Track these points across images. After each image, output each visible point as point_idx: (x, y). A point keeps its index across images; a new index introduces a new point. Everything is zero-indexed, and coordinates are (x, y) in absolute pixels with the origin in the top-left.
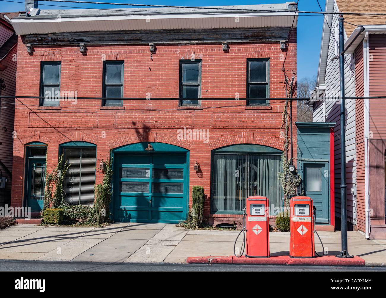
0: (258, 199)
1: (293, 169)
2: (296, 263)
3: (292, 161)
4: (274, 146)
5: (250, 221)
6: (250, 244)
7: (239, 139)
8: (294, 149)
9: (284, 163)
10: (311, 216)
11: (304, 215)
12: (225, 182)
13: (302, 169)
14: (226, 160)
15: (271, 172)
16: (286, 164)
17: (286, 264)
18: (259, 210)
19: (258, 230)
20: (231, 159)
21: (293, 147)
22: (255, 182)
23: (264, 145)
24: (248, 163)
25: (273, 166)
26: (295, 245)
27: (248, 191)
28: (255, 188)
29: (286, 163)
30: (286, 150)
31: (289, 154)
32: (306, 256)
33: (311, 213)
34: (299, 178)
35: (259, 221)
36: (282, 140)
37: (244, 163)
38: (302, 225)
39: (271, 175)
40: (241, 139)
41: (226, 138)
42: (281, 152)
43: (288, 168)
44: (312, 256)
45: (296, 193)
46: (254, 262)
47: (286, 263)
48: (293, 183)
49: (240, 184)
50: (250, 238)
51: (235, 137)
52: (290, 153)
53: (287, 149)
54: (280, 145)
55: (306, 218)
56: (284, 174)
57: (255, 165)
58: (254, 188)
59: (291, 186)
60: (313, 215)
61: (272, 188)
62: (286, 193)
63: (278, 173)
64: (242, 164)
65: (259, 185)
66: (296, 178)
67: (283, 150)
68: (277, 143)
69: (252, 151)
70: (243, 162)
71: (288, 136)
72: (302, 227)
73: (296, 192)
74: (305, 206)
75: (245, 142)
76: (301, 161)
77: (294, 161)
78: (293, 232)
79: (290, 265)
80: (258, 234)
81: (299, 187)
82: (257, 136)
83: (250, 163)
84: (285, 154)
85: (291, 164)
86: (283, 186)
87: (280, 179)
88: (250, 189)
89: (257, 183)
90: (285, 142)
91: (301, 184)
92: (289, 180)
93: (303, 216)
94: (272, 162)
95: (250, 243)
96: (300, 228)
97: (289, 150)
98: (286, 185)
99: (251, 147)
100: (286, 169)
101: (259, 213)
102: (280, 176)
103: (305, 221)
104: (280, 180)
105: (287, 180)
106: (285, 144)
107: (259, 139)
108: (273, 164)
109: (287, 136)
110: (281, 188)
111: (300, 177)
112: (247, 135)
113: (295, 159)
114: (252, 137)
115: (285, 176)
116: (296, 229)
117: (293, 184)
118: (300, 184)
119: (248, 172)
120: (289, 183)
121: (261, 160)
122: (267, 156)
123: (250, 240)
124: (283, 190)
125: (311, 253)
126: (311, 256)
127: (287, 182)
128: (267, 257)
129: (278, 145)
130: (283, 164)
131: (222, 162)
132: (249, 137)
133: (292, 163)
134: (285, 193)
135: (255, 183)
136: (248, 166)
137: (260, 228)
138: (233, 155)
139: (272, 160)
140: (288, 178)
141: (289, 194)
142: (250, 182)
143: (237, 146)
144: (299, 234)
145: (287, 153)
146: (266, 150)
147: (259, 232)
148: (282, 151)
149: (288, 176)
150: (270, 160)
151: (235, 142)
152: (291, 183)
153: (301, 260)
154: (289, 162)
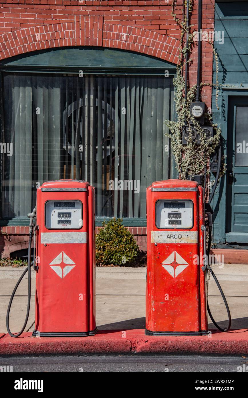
0: (64, 189)
1: (201, 110)
2: (157, 349)
3: (200, 92)
4: (155, 51)
5: (45, 243)
6: (43, 303)
7: (67, 33)
8: (205, 59)
9: (179, 96)
10: (198, 229)
11: (179, 226)
12: (33, 145)
13: (223, 112)
14: (34, 88)
15: (147, 119)
16: (185, 100)
17: (133, 350)
18: (69, 214)
19: (65, 265)
20: (48, 88)
21: (203, 54)
22: (108, 145)
23: (131, 49)
24: (92, 97)
25: (153, 105)
26: (156, 301)
27: (91, 167)
28: (109, 161)
29: (184, 95)
30: (185, 63)
31: (192, 74)
32: (182, 330)
33: (195, 221)
34: (215, 133)
35: (66, 244)
36: (175, 36)
37: (82, 96)
38: (174, 252)
39: (148, 127)
40: (71, 32)
41: (32, 30)
42: (173, 67)
43: (189, 108)
44: (200, 330)
45: (209, 171)
46: (50, 349)
47: (131, 348)
48: (200, 147)
49: (71, 149)
50: (44, 288)
51: (55, 28)
52: (194, 70)
53: (188, 59)
54: (171, 48)
55: (184, 234)
56: (178, 124)
57: (108, 101)
58: (106, 160)
59: (195, 155)
60: (203, 227)
61: (151, 159)
62: (182, 171)
63: (166, 121)
64: (75, 100)
65: (119, 153)
66: (208, 135)
67: (178, 63)
68: (162, 45)
69: (101, 66)
70: (78, 93)
71: (190, 26)
72: (174, 256)
73: (207, 168)
74: (182, 205)
75: (82, 42)
76: (221, 91)
77: (204, 90)
78: (152, 269)
79: (142, 353)
80: (64, 276)
81: (215, 157)
82: (111, 27)
83: (96, 97)
84: (181, 74)
85: (198, 98)
86: (176, 154)
87: (170, 136)
88: (95, 163)
89: (113, 147)
90: (183, 43)
91: (220, 150)
92: (190, 138)
93: (178, 229)
94: (151, 94)
95: (43, 299)
96: (170, 259)
97: (192, 62)
98: (183, 152)
99: (97, 55)
100: (183, 111)
101: (69, 222)
102: (170, 131)
103: (183, 242)
104: (170, 139)
105: (186, 138)
106: (183, 46)
107: (118, 35)
108: (153, 98)
109: (189, 24)
110: (172, 160)
111: (218, 132)
112: (87, 24)
113: (206, 85)
114: (99, 29)
115: (180, 129)
116: (159, 262)
117: (200, 150)
118: (217, 150)
119: (92, 119)
120: (189, 147)
121: (123, 90)
122: (138, 80)
123: (44, 292)
124: (175, 165)
125: (197, 323)
126: (196, 329)
127: (186, 145)
128: (87, 333)
129: (165, 50)
130: (176, 99)
131: (24, 92)
132: (92, 28)
133: (200, 96)
134: (179, 170)
135: (108, 147)
136: (92, 104)
137: (69, 261)
138: (53, 75)
139: (151, 88)
140: (187, 134)
141: (190, 174)
142: (95, 144)
143: (61, 51)
144: (166, 274)
145: (188, 69)
146: (135, 64)
147: (68, 270)
148: (175, 65)
149: (189, 129)
150: (146, 89)
151: (56, 43)
152: (196, 146)
153: (171, 339)
154: (191, 94)
